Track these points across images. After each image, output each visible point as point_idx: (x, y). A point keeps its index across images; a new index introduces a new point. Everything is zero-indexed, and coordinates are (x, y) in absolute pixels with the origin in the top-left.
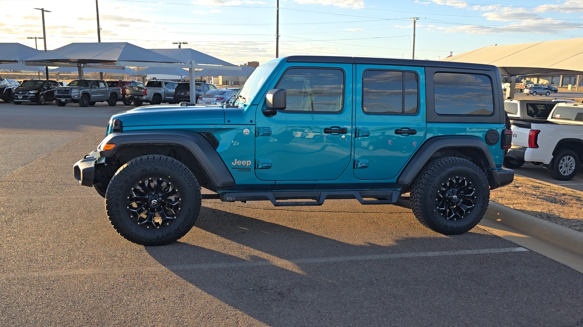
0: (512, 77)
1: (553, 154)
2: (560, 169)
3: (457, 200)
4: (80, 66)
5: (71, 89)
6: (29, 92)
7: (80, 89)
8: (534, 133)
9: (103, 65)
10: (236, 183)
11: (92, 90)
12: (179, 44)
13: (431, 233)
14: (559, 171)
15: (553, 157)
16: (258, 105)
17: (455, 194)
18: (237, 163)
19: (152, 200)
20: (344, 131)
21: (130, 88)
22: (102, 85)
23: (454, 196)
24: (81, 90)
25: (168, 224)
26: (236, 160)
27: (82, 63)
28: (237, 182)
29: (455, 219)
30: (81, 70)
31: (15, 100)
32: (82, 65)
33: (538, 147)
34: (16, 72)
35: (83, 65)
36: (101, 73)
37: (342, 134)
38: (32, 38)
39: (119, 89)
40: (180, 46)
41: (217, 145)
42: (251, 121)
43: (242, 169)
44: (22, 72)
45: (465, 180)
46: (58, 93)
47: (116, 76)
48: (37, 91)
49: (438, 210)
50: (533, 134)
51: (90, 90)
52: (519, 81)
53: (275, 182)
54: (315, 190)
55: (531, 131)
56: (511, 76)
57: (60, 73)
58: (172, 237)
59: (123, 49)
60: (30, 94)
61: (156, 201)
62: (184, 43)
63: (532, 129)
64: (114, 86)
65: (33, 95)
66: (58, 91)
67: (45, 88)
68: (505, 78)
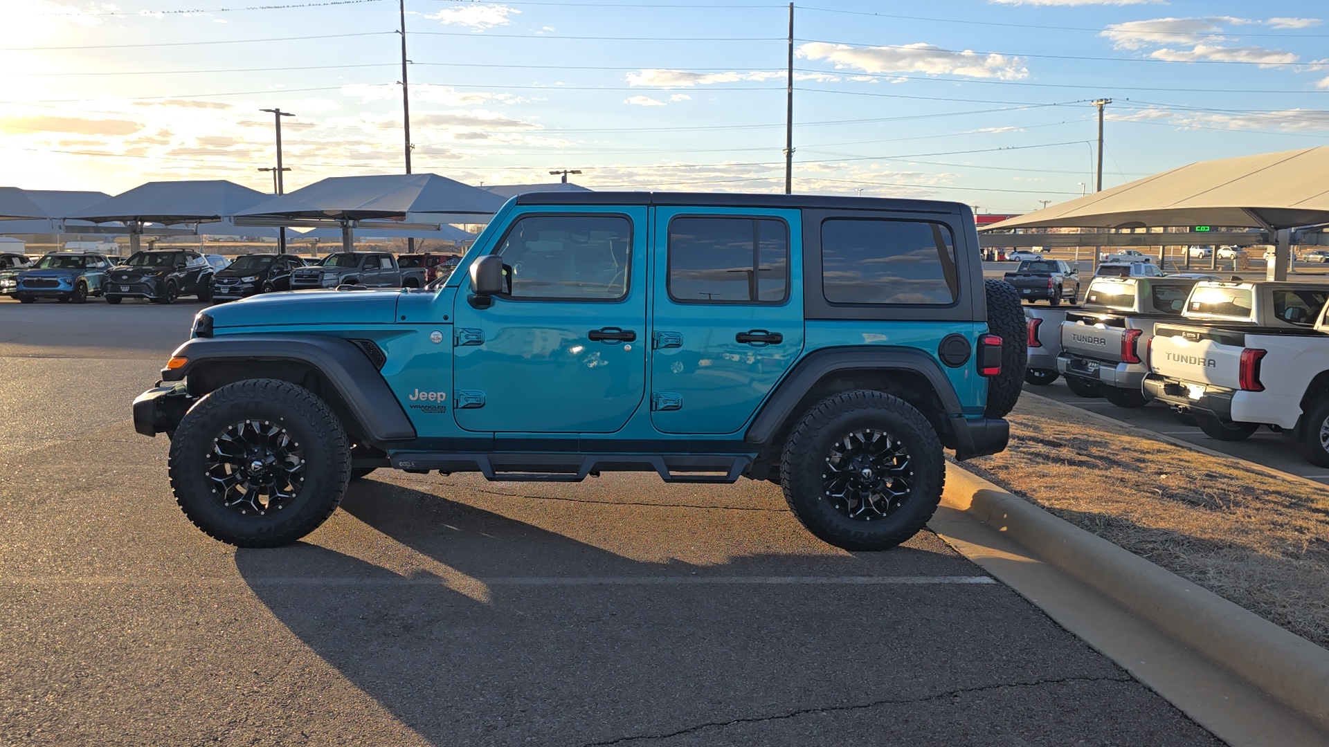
0: (1279, 231)
1: (1302, 405)
2: (1325, 441)
3: (872, 479)
4: (346, 226)
5: (323, 272)
6: (241, 280)
7: (340, 273)
8: (1252, 357)
9: (395, 222)
10: (419, 435)
11: (365, 275)
12: (563, 174)
13: (823, 548)
14: (1321, 445)
15: (1302, 412)
16: (458, 287)
17: (867, 466)
18: (419, 395)
19: (252, 461)
20: (629, 337)
21: (446, 269)
22: (386, 263)
23: (866, 471)
24: (342, 275)
25: (280, 507)
26: (417, 390)
27: (350, 219)
28: (421, 433)
29: (868, 519)
30: (347, 233)
31: (214, 297)
32: (351, 223)
33: (1262, 388)
34: (252, 240)
35: (354, 222)
36: (411, 240)
37: (624, 341)
38: (267, 170)
39: (422, 272)
40: (564, 179)
41: (382, 361)
42: (446, 318)
43: (428, 408)
44: (263, 241)
45: (886, 437)
46: (296, 281)
47: (450, 246)
48: (257, 278)
49: (829, 497)
50: (1249, 358)
51: (360, 275)
52: (1299, 240)
53: (494, 434)
54: (579, 452)
55: (1243, 351)
56: (1277, 229)
57: (319, 241)
58: (286, 531)
59: (421, 189)
60: (243, 283)
61: (260, 463)
62: (573, 172)
63: (1247, 346)
64: (415, 265)
65: (250, 286)
66: (296, 276)
67: (275, 271)
68: (1262, 234)
